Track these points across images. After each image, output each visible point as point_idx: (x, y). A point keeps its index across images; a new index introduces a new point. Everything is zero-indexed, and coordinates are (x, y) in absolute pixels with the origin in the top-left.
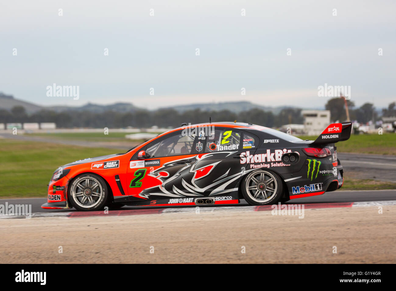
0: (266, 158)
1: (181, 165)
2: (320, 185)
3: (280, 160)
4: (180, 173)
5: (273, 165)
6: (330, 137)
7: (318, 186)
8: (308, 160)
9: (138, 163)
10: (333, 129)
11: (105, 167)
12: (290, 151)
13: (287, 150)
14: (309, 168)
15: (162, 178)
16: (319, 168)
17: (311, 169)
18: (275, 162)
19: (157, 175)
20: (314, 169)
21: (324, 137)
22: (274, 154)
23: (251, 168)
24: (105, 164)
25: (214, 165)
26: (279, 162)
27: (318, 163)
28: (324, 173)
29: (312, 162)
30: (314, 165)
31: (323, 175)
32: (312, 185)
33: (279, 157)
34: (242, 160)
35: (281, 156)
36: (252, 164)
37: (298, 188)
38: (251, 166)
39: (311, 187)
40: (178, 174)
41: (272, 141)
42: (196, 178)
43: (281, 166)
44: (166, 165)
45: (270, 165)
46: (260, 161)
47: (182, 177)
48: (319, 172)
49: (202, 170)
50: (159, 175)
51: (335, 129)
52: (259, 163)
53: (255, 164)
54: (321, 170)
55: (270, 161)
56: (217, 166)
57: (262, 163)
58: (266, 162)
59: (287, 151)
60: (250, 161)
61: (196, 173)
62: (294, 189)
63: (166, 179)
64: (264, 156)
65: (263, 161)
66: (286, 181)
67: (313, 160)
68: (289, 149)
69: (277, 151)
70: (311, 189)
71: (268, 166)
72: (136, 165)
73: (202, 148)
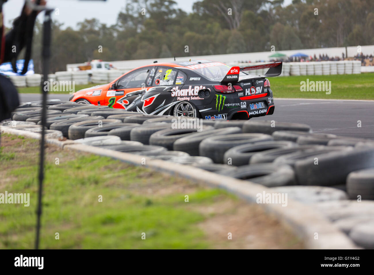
0: (188, 93)
1: (136, 96)
2: (225, 115)
3: (197, 94)
4: (135, 102)
5: (192, 98)
6: (232, 77)
7: (224, 116)
8: (216, 95)
9: (112, 92)
10: (234, 71)
11: (93, 95)
12: (204, 88)
13: (203, 86)
14: (217, 101)
15: (125, 105)
16: (224, 102)
17: (219, 103)
18: (193, 96)
19: (121, 102)
20: (220, 103)
21: (228, 77)
22: (193, 89)
23: (178, 100)
24: (94, 92)
25: (155, 96)
26: (196, 96)
27: (224, 98)
28: (229, 106)
29: (219, 97)
30: (221, 100)
31: (228, 107)
32: (220, 115)
33: (197, 92)
34: (173, 94)
35: (198, 91)
36: (179, 97)
37: (209, 117)
38: (178, 98)
39: (219, 117)
40: (134, 102)
41: (195, 79)
42: (145, 106)
43: (198, 99)
44: (127, 95)
45: (190, 98)
46: (184, 95)
47: (137, 105)
48: (224, 105)
49: (148, 100)
50: (123, 102)
51: (235, 71)
52: (183, 97)
53: (181, 97)
54: (225, 103)
55: (190, 95)
56: (158, 97)
57: (185, 96)
58: (188, 96)
59: (202, 88)
60: (178, 95)
61: (144, 102)
62: (206, 117)
63: (127, 106)
64: (187, 90)
65: (186, 95)
66: (200, 111)
67: (220, 95)
68: (204, 86)
69: (196, 87)
70: (219, 118)
71: (188, 99)
72: (110, 94)
73: (151, 82)
